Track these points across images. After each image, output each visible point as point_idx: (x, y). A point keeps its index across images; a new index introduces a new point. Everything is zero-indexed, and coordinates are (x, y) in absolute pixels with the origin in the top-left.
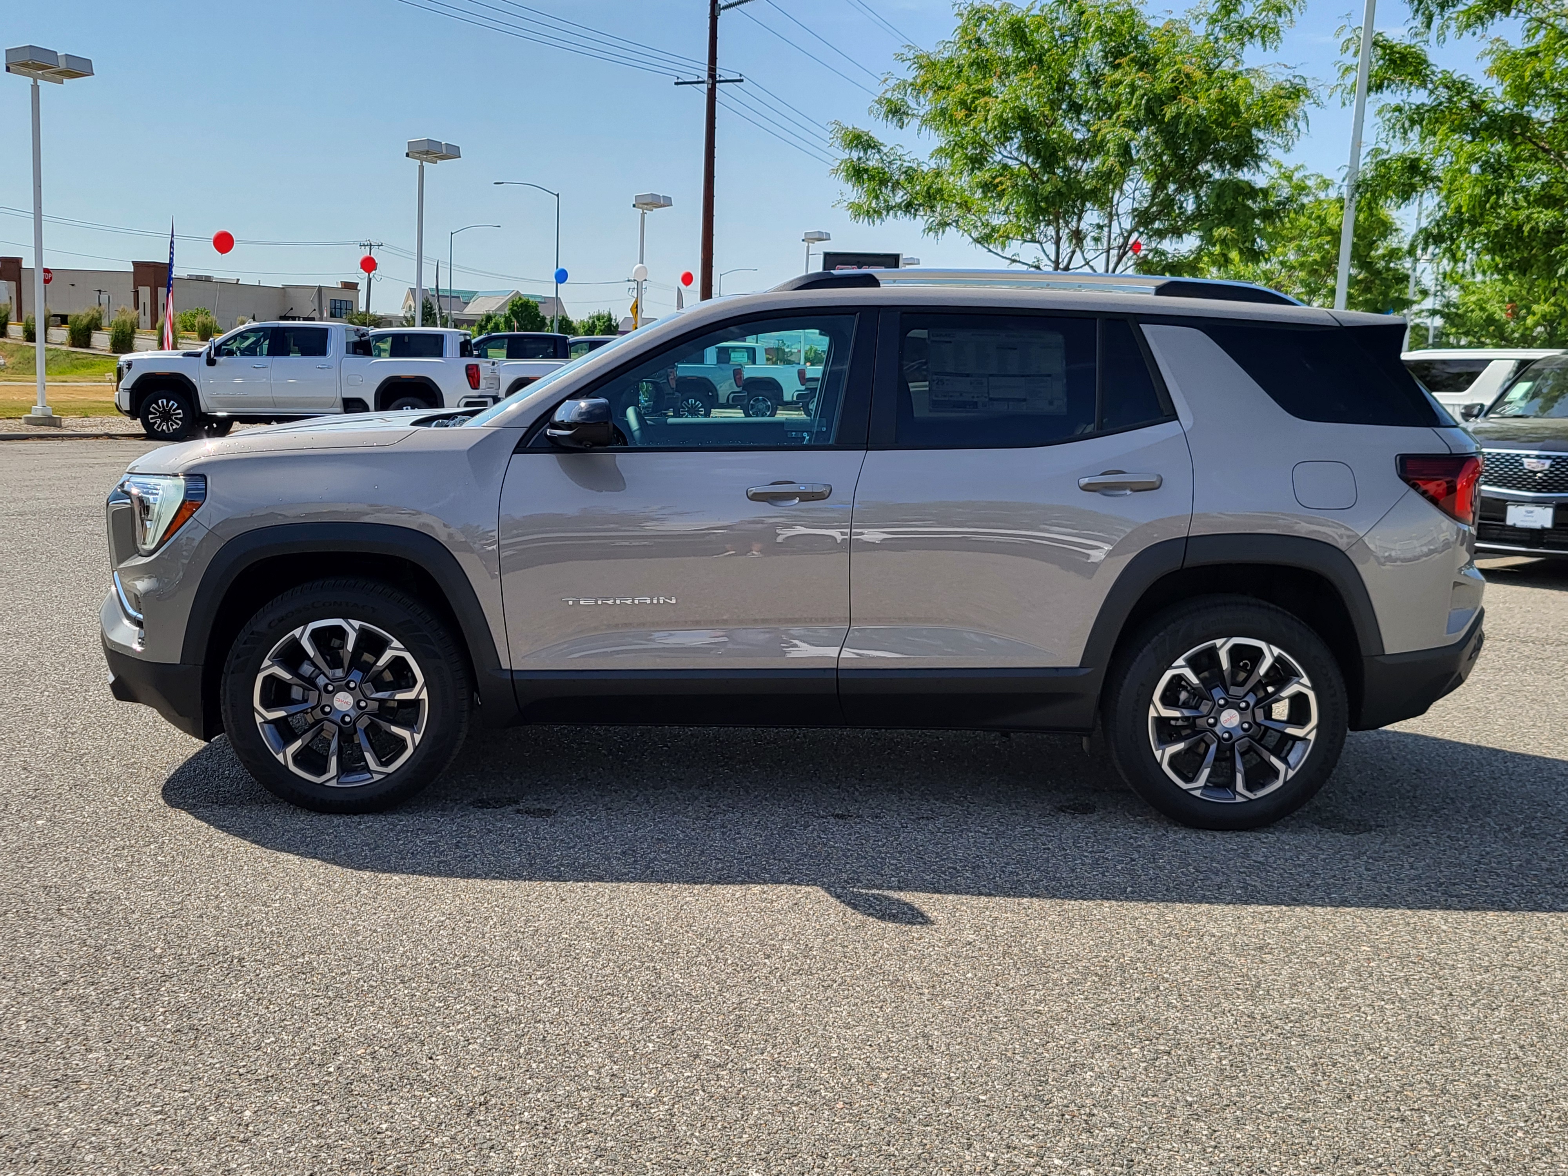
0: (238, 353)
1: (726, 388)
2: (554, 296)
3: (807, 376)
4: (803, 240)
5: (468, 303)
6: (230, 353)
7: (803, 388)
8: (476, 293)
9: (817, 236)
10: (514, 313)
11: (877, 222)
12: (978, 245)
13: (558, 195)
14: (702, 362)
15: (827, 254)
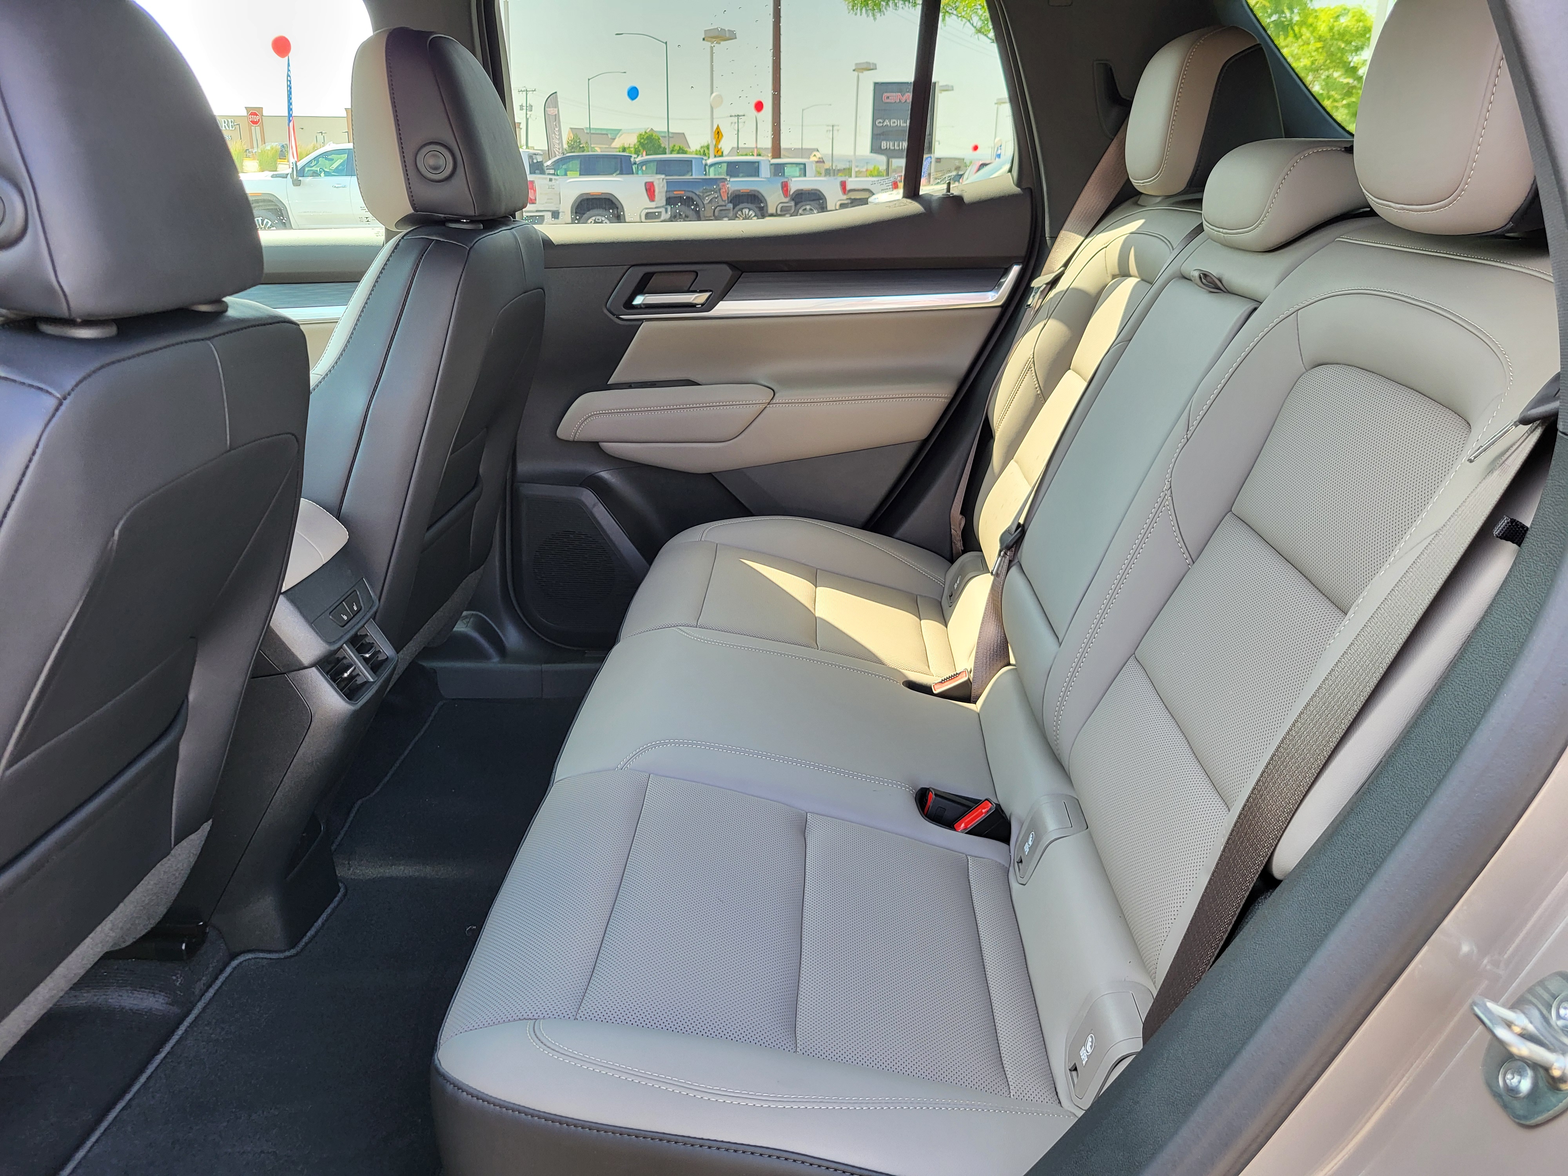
0: (322, 175)
1: (774, 198)
2: (666, 130)
3: (848, 187)
4: (854, 70)
5: (614, 139)
6: (316, 174)
7: (845, 197)
8: (620, 130)
9: (865, 66)
10: (641, 144)
11: (878, 15)
12: (981, 36)
13: (666, 43)
14: (758, 176)
15: (876, 84)
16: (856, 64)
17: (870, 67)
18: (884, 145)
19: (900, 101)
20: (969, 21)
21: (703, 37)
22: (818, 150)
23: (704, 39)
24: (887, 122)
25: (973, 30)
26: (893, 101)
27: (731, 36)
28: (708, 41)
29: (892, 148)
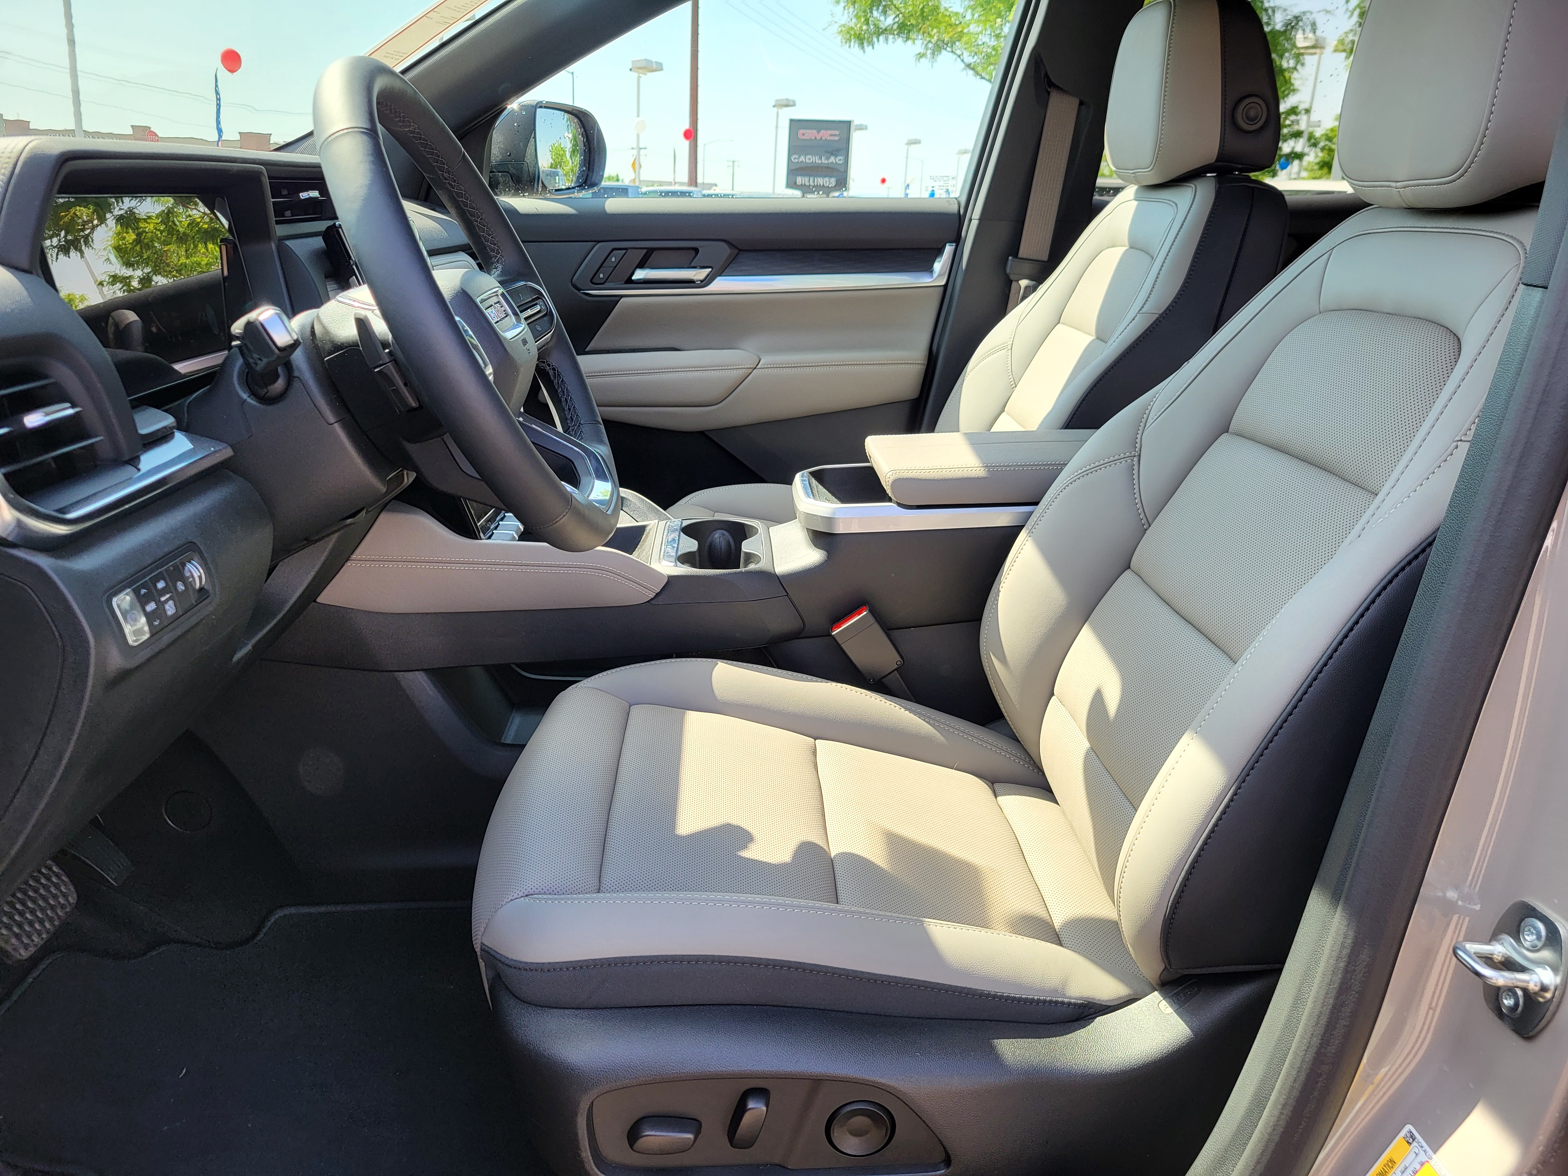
4: (774, 106)
9: (785, 102)
15: (792, 121)
16: (777, 101)
17: (788, 104)
18: (800, 180)
19: (816, 138)
20: (959, 56)
21: (630, 67)
22: (716, 185)
23: (631, 70)
24: (802, 158)
25: (963, 66)
26: (808, 138)
27: (659, 67)
28: (634, 71)
29: (807, 184)
